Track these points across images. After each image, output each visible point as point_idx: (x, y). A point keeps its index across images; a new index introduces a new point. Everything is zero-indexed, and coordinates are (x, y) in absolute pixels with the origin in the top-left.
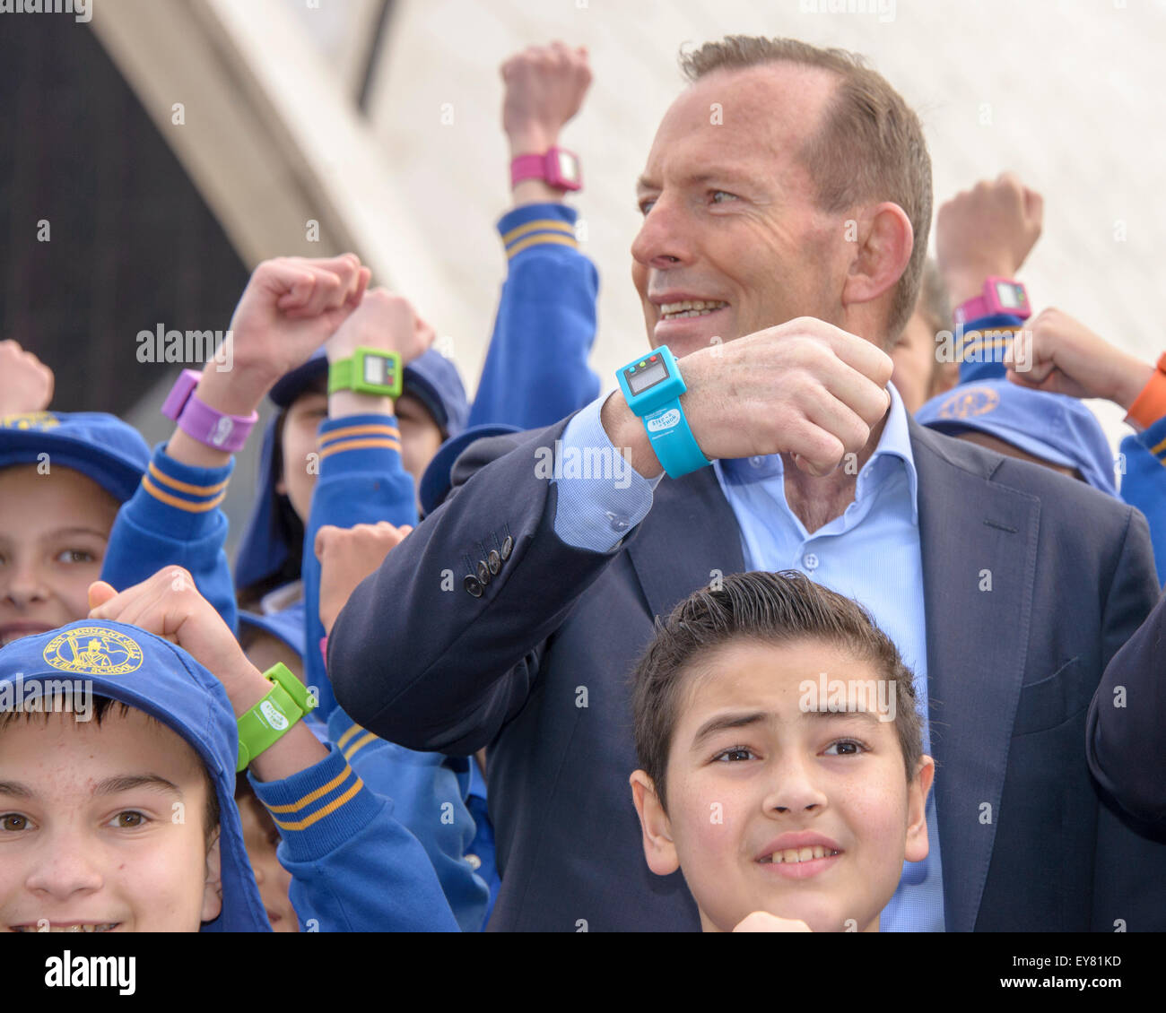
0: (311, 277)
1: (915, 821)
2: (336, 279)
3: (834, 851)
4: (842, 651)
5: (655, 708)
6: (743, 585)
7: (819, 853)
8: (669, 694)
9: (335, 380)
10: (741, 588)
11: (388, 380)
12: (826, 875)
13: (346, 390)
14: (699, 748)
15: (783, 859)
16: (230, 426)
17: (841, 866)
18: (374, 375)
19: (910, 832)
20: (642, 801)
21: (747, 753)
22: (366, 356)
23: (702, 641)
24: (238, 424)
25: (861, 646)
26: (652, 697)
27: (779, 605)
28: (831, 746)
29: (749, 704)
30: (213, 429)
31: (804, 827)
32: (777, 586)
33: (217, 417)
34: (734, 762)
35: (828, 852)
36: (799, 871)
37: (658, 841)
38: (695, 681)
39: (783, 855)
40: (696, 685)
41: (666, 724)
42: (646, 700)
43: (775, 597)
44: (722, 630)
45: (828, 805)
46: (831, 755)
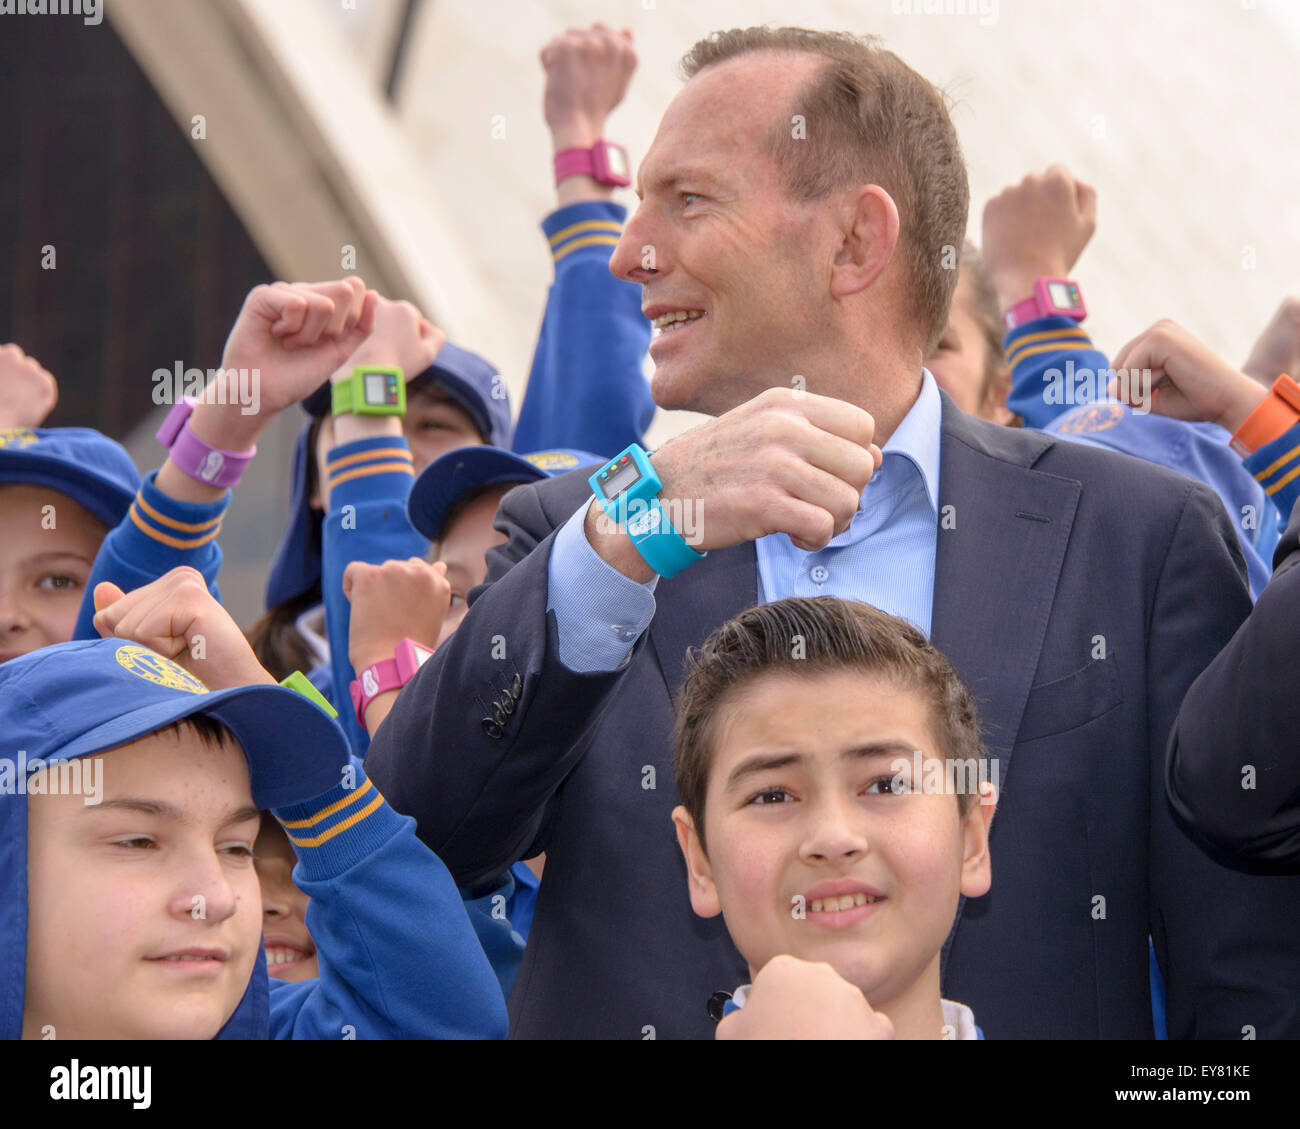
0: (303, 301)
1: (975, 852)
2: (330, 302)
3: (877, 898)
4: (883, 682)
5: (691, 744)
6: (775, 614)
7: (861, 900)
8: (705, 728)
9: (338, 404)
10: (775, 618)
11: (391, 399)
12: (866, 924)
13: (348, 413)
14: (732, 790)
15: (823, 909)
16: (221, 461)
17: (884, 911)
18: (376, 394)
19: (967, 866)
20: (686, 837)
21: (782, 794)
22: (365, 375)
23: (735, 675)
24: (228, 460)
25: (904, 676)
26: (689, 731)
27: (813, 636)
28: (872, 785)
29: (783, 744)
30: (202, 463)
31: (843, 874)
32: (812, 615)
33: (207, 451)
34: (769, 805)
35: (871, 899)
36: (838, 920)
37: (702, 880)
38: (728, 717)
39: (823, 903)
40: (728, 724)
41: (701, 763)
42: (683, 733)
43: (810, 626)
44: (754, 664)
45: (869, 851)
46: (873, 794)
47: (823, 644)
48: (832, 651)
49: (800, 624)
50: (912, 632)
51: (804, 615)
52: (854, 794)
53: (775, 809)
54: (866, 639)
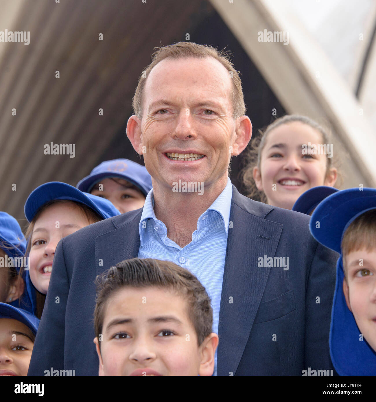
1: (208, 360)
14: (108, 332)
19: (203, 366)
21: (126, 335)
28: (160, 333)
31: (146, 367)
34: (121, 339)
38: (109, 303)
44: (119, 283)
45: (157, 358)
46: (160, 336)
47: (144, 276)
48: (148, 279)
49: (137, 269)
50: (187, 274)
51: (139, 265)
52: (152, 336)
53: (123, 340)
54: (162, 275)
